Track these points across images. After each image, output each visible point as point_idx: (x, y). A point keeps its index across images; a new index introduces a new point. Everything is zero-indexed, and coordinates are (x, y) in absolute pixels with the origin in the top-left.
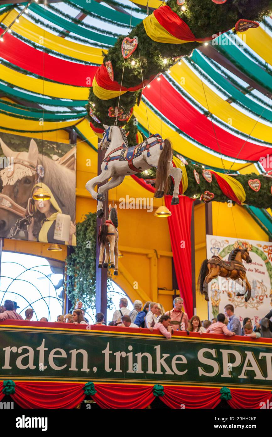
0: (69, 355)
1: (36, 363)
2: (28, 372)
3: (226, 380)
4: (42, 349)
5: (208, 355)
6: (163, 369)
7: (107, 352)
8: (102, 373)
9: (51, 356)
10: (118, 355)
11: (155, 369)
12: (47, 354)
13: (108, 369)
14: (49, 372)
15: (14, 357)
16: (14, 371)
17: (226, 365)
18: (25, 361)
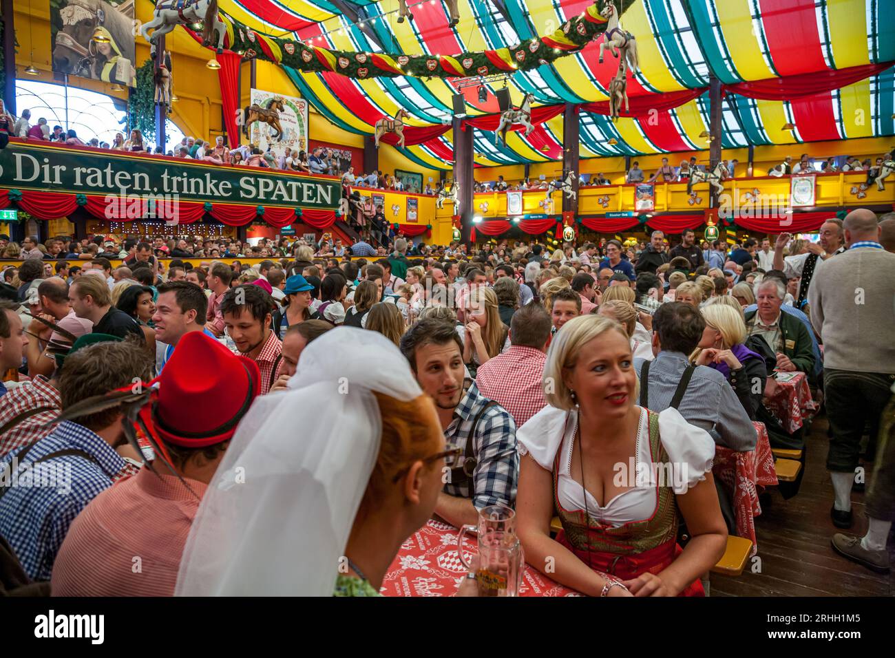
0: (133, 178)
1: (104, 182)
2: (97, 189)
3: (262, 201)
4: (108, 171)
5: (247, 182)
6: (212, 191)
7: (165, 176)
9: (117, 177)
10: (175, 179)
11: (205, 190)
12: (113, 176)
13: (166, 189)
14: (116, 189)
15: (84, 176)
16: (85, 187)
17: (262, 190)
18: (94, 180)
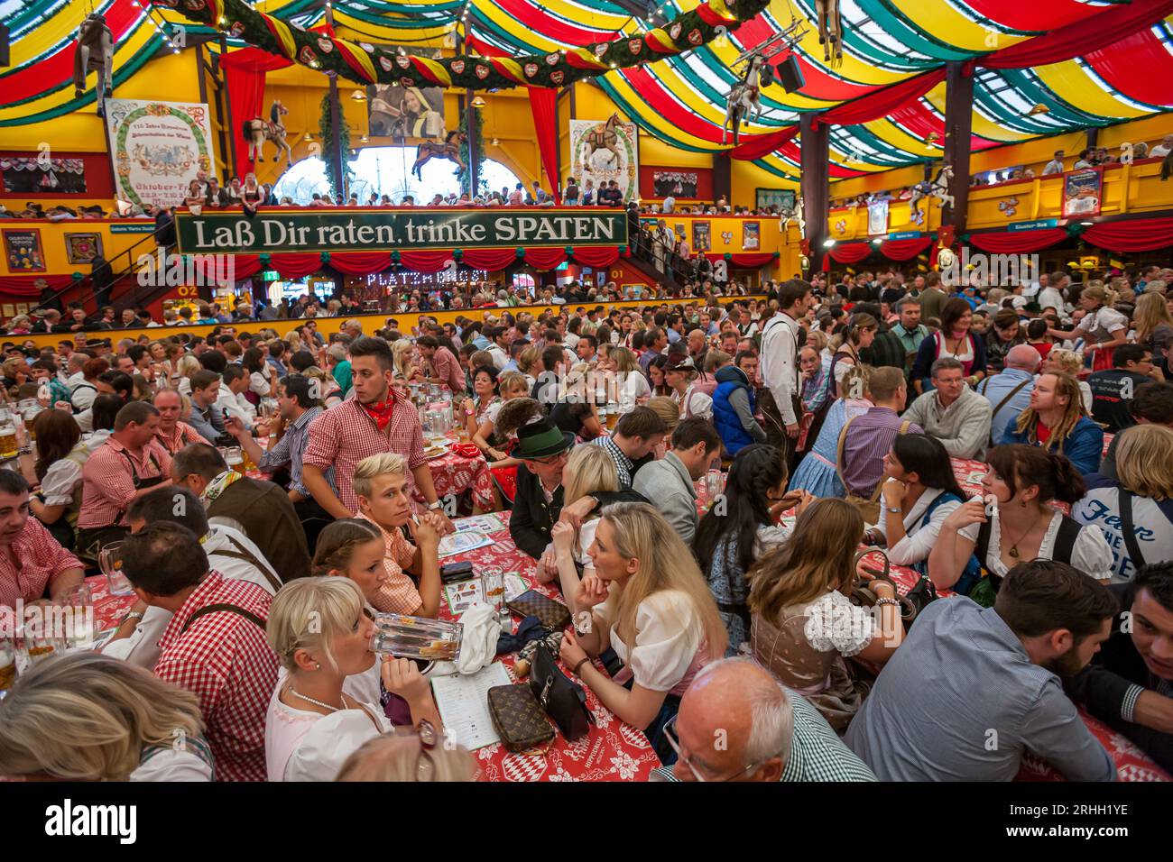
0: (376, 231)
1: (347, 237)
2: (341, 245)
3: (522, 242)
4: (351, 227)
5: (505, 223)
6: (462, 236)
7: (410, 227)
8: (406, 243)
9: (360, 232)
10: (420, 228)
11: (455, 237)
12: (355, 232)
13: (411, 240)
14: (359, 244)
15: (327, 235)
16: (329, 245)
17: (522, 230)
18: (338, 238)
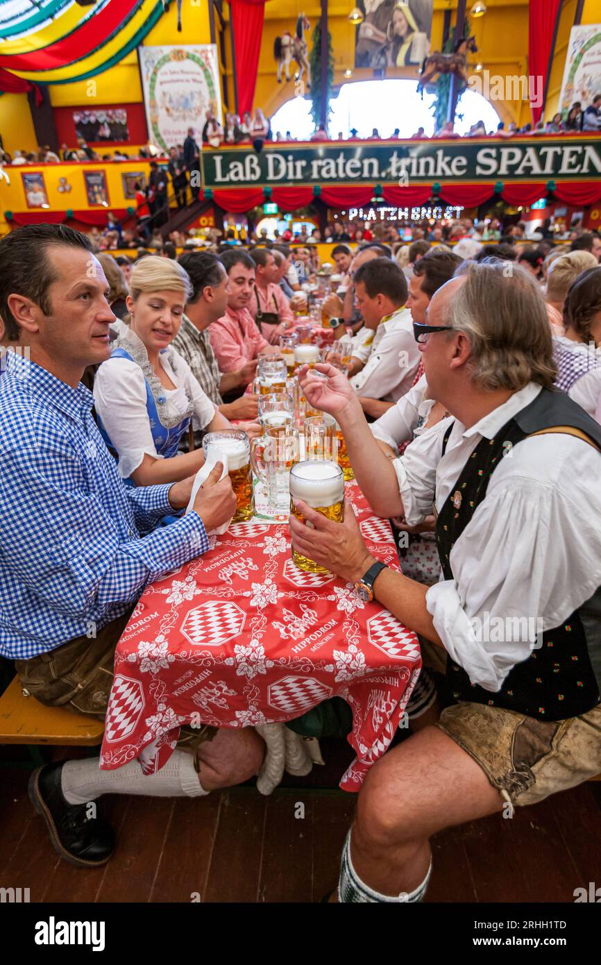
0: (362, 165)
1: (337, 171)
2: (331, 179)
3: (503, 176)
4: (341, 160)
5: (488, 156)
6: (443, 171)
7: (394, 159)
8: (389, 177)
9: (348, 166)
10: (403, 161)
11: (435, 170)
12: (345, 165)
13: (394, 173)
14: (347, 179)
15: (320, 168)
16: (321, 179)
17: (505, 162)
18: (328, 172)
